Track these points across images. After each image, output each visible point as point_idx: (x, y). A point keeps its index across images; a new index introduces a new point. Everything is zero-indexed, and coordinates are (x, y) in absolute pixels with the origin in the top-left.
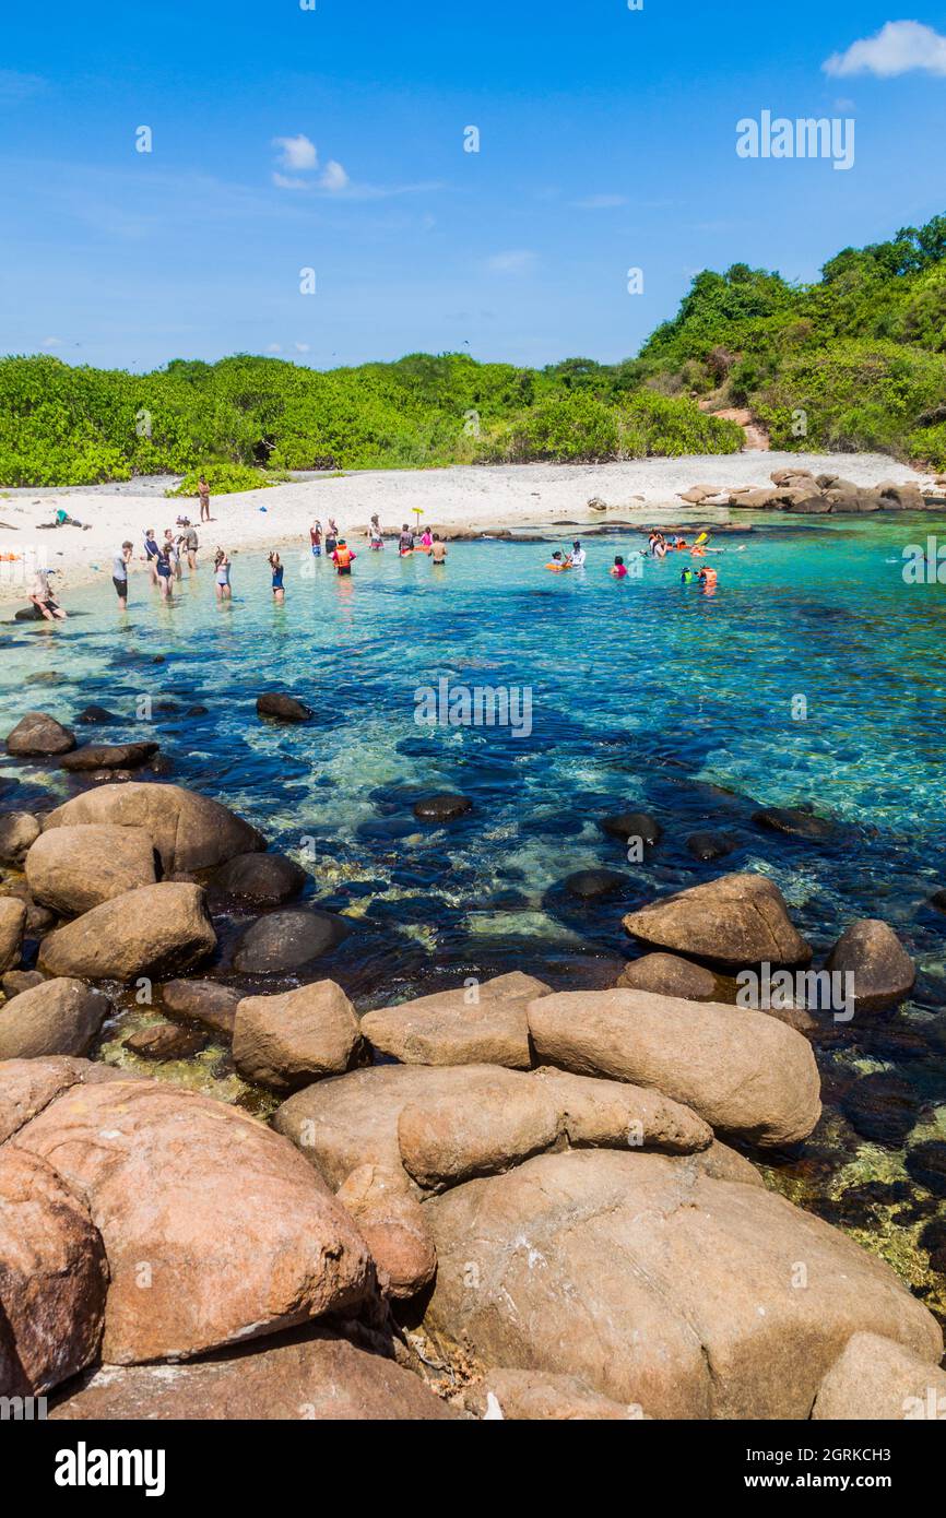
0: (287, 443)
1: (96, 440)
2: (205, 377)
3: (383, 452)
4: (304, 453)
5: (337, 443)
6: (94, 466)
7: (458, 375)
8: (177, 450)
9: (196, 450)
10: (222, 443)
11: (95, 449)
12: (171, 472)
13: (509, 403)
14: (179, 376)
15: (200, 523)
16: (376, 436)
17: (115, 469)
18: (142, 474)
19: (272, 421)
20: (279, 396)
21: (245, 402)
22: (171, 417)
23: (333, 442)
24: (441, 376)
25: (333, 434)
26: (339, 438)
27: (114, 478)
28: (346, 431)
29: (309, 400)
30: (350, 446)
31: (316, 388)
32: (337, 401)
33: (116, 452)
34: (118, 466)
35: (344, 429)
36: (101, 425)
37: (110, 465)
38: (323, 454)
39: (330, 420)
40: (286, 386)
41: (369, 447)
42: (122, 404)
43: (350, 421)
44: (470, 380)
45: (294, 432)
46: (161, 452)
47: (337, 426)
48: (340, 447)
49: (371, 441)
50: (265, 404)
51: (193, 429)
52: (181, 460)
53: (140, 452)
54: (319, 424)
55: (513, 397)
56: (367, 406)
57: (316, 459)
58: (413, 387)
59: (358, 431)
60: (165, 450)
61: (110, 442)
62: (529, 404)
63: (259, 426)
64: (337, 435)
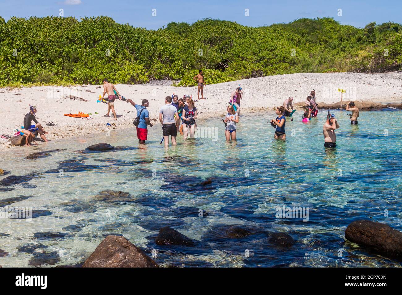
0: (235, 64)
1: (130, 60)
2: (188, 31)
3: (292, 68)
4: (245, 68)
5: (265, 63)
6: (129, 74)
7: (328, 28)
8: (175, 66)
9: (184, 67)
10: (199, 63)
11: (129, 65)
12: (171, 79)
13: (362, 42)
14: (173, 30)
15: (198, 100)
16: (287, 58)
17: (140, 76)
18: (154, 80)
19: (226, 52)
20: (230, 38)
21: (211, 42)
22: (171, 48)
23: (262, 63)
24: (317, 29)
25: (262, 58)
26: (266, 60)
27: (139, 81)
28: (270, 56)
29: (248, 40)
30: (272, 65)
31: (252, 34)
32: (263, 40)
33: (141, 67)
34: (142, 74)
35: (268, 55)
36: (133, 52)
37: (137, 74)
38: (256, 69)
39: (260, 50)
40: (233, 33)
41: (283, 65)
42: (145, 41)
43: (272, 50)
44: (335, 31)
45: (239, 57)
46: (166, 67)
47: (264, 54)
48: (266, 65)
49: (284, 61)
50: (222, 43)
51: (183, 56)
52: (176, 72)
53: (155, 66)
54: (254, 53)
55: (363, 39)
56: (281, 43)
57: (252, 72)
58: (303, 35)
59: (277, 56)
60: (168, 66)
61: (138, 61)
62: (373, 43)
63: (219, 54)
64: (264, 58)
